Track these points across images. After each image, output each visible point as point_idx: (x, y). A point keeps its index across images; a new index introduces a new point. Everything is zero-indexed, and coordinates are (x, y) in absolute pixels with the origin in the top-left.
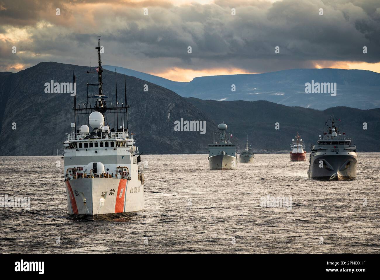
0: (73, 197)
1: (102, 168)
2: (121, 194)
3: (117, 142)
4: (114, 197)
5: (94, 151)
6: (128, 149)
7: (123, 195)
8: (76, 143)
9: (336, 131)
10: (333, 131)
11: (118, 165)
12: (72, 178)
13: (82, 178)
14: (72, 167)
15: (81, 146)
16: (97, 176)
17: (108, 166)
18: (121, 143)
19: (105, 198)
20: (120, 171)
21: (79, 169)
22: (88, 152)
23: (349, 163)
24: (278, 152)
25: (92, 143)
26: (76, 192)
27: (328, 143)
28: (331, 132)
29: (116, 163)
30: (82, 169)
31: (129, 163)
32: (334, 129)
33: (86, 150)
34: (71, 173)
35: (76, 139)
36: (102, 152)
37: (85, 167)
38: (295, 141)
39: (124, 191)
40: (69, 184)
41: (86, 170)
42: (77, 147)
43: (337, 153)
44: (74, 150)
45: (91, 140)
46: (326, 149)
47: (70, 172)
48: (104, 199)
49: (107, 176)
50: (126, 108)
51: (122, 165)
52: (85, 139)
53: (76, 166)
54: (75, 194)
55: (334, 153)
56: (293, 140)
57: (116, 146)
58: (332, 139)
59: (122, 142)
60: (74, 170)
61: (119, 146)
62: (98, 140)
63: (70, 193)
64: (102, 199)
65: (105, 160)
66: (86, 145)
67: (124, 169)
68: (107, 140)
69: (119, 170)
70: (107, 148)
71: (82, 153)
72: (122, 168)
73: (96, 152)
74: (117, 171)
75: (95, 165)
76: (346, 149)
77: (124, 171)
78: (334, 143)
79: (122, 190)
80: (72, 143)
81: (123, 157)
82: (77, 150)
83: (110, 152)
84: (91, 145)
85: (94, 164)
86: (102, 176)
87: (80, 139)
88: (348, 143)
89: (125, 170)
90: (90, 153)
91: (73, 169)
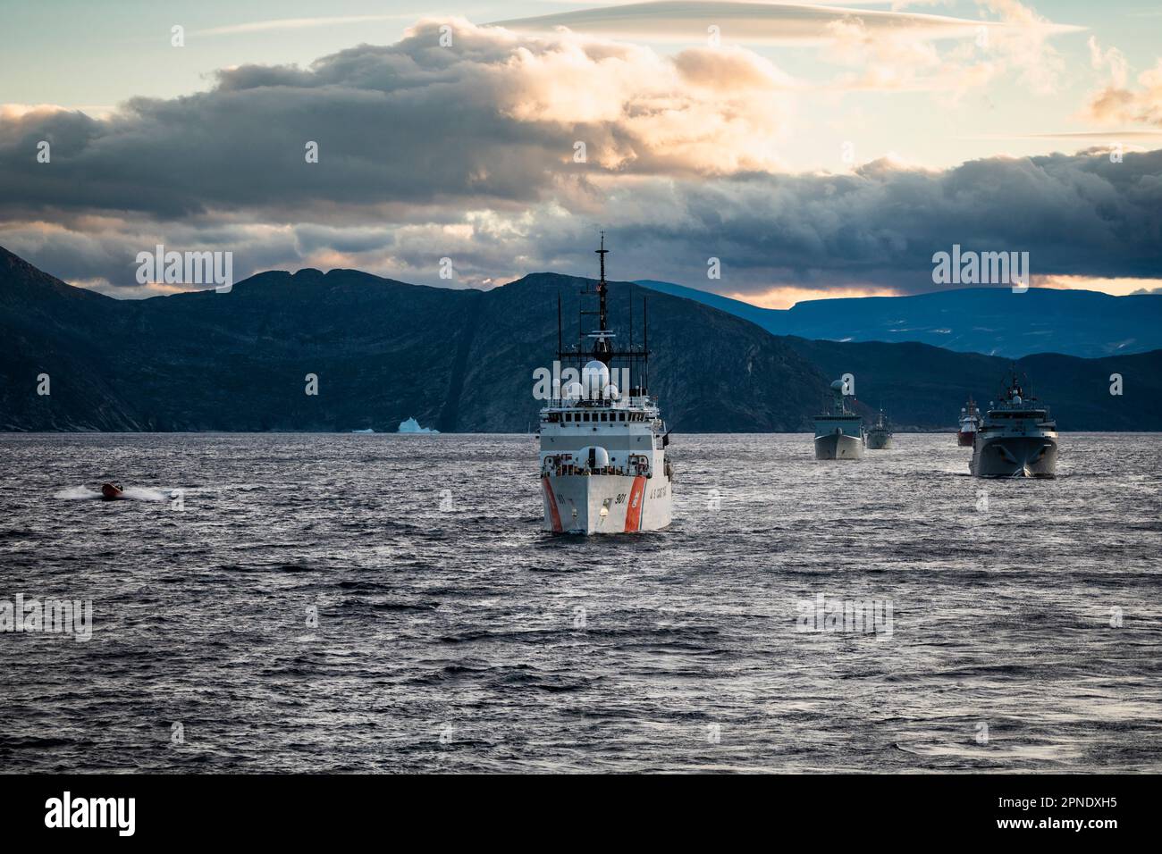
0: (555, 505)
1: (604, 457)
2: (635, 502)
3: (630, 414)
4: (624, 507)
5: (591, 428)
6: (648, 425)
7: (639, 503)
8: (561, 414)
9: (1019, 394)
10: (1015, 395)
11: (631, 452)
12: (553, 473)
13: (570, 474)
14: (554, 453)
15: (569, 418)
16: (596, 472)
17: (615, 453)
18: (637, 416)
19: (608, 508)
20: (634, 463)
21: (564, 456)
22: (581, 428)
23: (1044, 451)
24: (939, 430)
25: (588, 415)
26: (560, 497)
27: (1007, 415)
28: (1011, 397)
29: (629, 448)
30: (570, 458)
31: (650, 448)
32: (1016, 392)
33: (578, 426)
34: (551, 464)
35: (561, 407)
36: (605, 430)
37: (574, 453)
38: (967, 412)
39: (641, 496)
40: (548, 483)
41: (577, 459)
42: (562, 421)
43: (1023, 434)
44: (558, 425)
45: (586, 409)
46: (1002, 427)
47: (550, 461)
48: (606, 510)
49: (612, 473)
50: (646, 354)
51: (637, 453)
52: (576, 406)
53: (560, 453)
54: (557, 501)
55: (1018, 435)
56: (964, 410)
57: (629, 420)
58: (1013, 408)
59: (639, 413)
60: (557, 460)
61: (634, 419)
62: (598, 409)
63: (550, 497)
64: (604, 511)
65: (608, 443)
66: (578, 418)
67: (640, 458)
68: (613, 410)
69: (633, 460)
70: (613, 423)
71: (571, 431)
72: (638, 457)
73: (595, 429)
74: (629, 462)
75: (592, 452)
76: (1039, 427)
77: (640, 463)
78: (1016, 415)
79: (637, 495)
80: (553, 414)
81: (639, 439)
82: (563, 425)
83: (617, 430)
84: (586, 418)
85: (590, 450)
86: (605, 471)
87: (568, 407)
88: (1041, 415)
89: (643, 460)
90: (585, 430)
91: (554, 457)
